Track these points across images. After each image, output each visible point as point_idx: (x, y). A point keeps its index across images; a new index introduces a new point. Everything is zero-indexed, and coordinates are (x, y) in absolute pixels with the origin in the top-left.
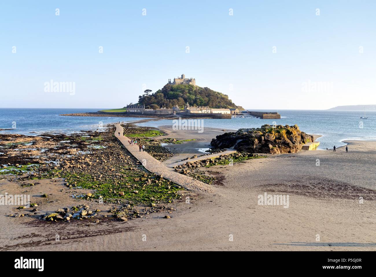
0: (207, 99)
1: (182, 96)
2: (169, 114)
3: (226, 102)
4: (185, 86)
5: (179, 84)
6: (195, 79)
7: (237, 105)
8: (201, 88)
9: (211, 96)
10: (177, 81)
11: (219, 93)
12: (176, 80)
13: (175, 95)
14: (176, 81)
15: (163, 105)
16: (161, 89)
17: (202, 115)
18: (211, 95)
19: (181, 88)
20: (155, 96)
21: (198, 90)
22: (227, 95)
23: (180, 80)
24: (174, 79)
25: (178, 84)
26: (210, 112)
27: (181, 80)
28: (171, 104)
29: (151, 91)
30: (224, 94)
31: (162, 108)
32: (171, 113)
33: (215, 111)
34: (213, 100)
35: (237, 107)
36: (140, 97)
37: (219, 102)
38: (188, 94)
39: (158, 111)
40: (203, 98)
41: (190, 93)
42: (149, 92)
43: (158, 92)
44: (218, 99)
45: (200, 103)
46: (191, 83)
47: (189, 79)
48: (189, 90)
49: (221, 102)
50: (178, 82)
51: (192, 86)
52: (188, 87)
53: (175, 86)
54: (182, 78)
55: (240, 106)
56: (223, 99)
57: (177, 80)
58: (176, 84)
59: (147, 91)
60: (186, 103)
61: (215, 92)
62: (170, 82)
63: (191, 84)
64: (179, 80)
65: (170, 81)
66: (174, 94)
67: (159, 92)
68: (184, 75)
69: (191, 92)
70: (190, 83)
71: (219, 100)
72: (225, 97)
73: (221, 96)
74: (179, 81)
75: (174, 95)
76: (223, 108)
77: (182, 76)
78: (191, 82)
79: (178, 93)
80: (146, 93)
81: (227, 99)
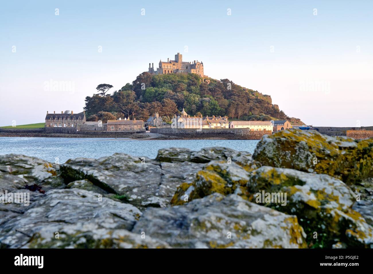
0: (226, 102)
1: (174, 95)
2: (134, 133)
3: (266, 108)
4: (182, 77)
5: (170, 72)
6: (202, 63)
8: (215, 81)
9: (235, 96)
10: (164, 67)
11: (251, 92)
12: (163, 65)
13: (159, 94)
14: (163, 67)
16: (131, 83)
18: (234, 95)
19: (173, 81)
20: (117, 96)
21: (210, 84)
22: (270, 96)
23: (172, 65)
24: (160, 63)
25: (167, 72)
26: (227, 127)
27: (174, 65)
28: (146, 112)
29: (110, 86)
30: (264, 94)
31: (120, 119)
32: (139, 131)
33: (238, 125)
34: (238, 105)
35: (288, 119)
36: (88, 98)
37: (251, 109)
38: (185, 93)
39: (111, 125)
40: (218, 99)
41: (190, 91)
42: (106, 90)
43: (124, 89)
44: (248, 102)
45: (210, 111)
46: (195, 70)
47: (192, 63)
48: (189, 85)
49: (254, 109)
51: (197, 77)
52: (188, 79)
53: (159, 77)
54: (176, 61)
55: (297, 118)
56: (260, 102)
57: (166, 65)
58: (164, 73)
59: (101, 87)
60: (181, 111)
61: (244, 89)
62: (151, 70)
63: (195, 73)
64: (169, 65)
65: (151, 67)
66: (156, 91)
67: (127, 87)
68: (181, 55)
69: (193, 88)
70: (193, 71)
71: (251, 104)
72: (265, 98)
73: (257, 97)
74: (169, 68)
75: (157, 94)
76: (258, 119)
77: (177, 56)
78: (194, 68)
79: (164, 89)
80: (101, 92)
81: (268, 103)
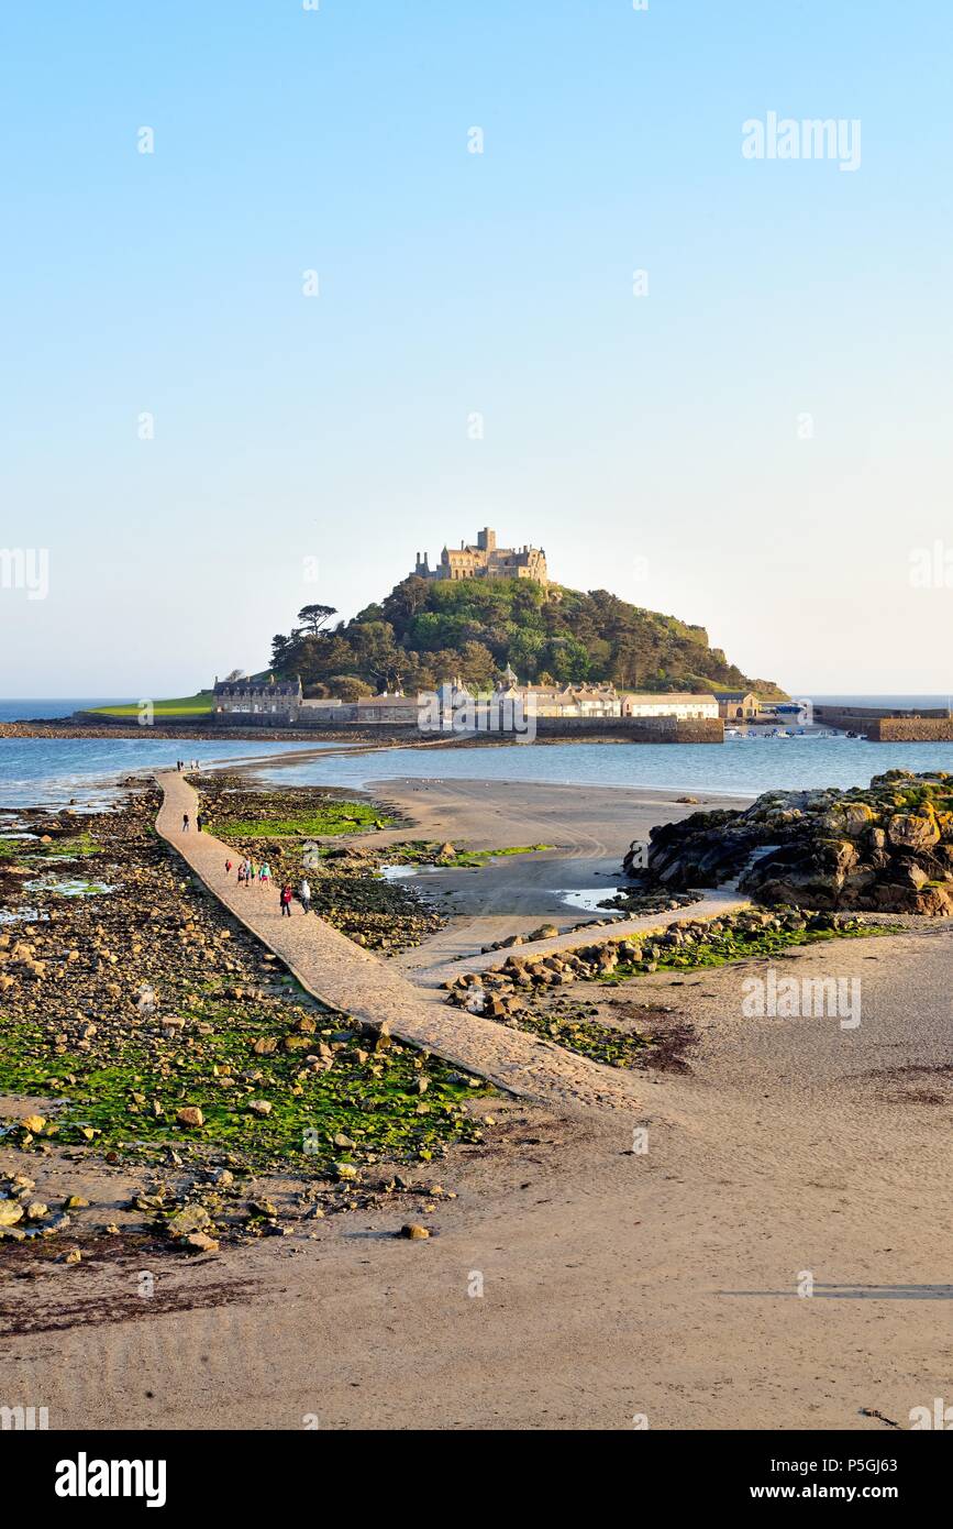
0: (602, 646)
1: (485, 632)
3: (696, 660)
4: (497, 588)
5: (468, 575)
6: (542, 552)
7: (751, 675)
8: (575, 595)
9: (623, 631)
10: (454, 561)
11: (660, 619)
12: (451, 558)
13: (450, 629)
14: (451, 562)
15: (392, 677)
16: (379, 602)
17: (579, 727)
18: (622, 629)
19: (478, 598)
20: (351, 634)
21: (561, 603)
22: (703, 629)
23: (471, 557)
24: (445, 554)
25: (461, 575)
26: (617, 709)
27: (477, 556)
28: (428, 676)
29: (330, 611)
30: (689, 623)
31: (385, 694)
33: (646, 707)
34: (633, 654)
35: (750, 684)
36: (279, 640)
37: (664, 663)
38: (511, 627)
39: (367, 708)
40: (585, 642)
41: (520, 621)
42: (321, 619)
43: (364, 616)
44: (657, 646)
45: (568, 669)
46: (527, 570)
47: (517, 552)
48: (517, 606)
49: (670, 664)
50: (463, 565)
51: (532, 587)
52: (513, 591)
53: (446, 587)
54: (482, 546)
55: (768, 680)
56: (682, 644)
57: (458, 557)
58: (454, 576)
59: (309, 611)
60: (504, 669)
61: (643, 614)
62: (422, 568)
63: (527, 575)
64: (465, 557)
65: (422, 561)
66: (442, 623)
67: (369, 614)
68: (493, 532)
69: (526, 613)
70: (523, 572)
71: (663, 651)
72: (691, 635)
73: (673, 631)
74: (465, 563)
75: (443, 628)
76: (681, 689)
77: (483, 536)
78: (525, 564)
79: (461, 619)
80: (308, 623)
81: (702, 648)
